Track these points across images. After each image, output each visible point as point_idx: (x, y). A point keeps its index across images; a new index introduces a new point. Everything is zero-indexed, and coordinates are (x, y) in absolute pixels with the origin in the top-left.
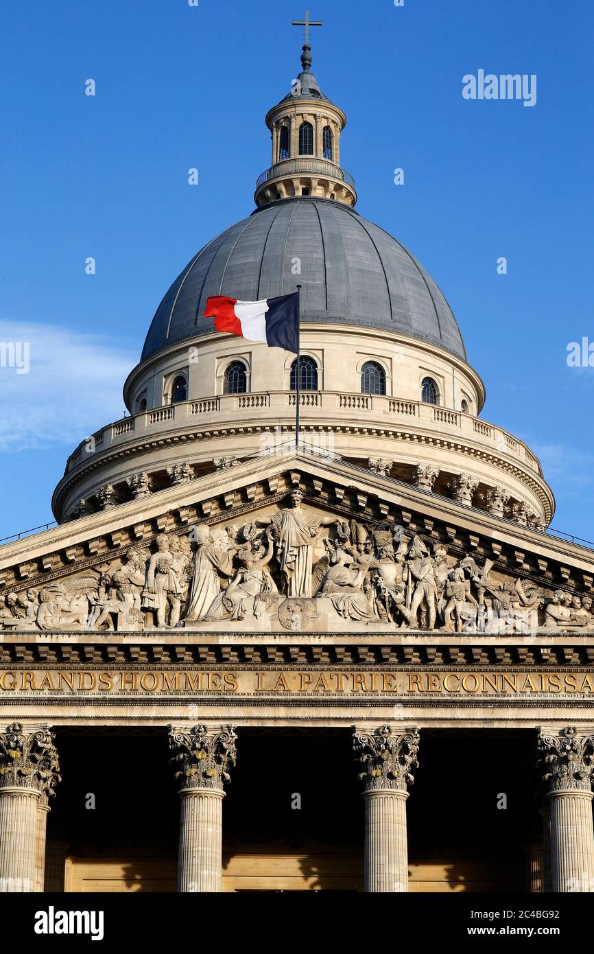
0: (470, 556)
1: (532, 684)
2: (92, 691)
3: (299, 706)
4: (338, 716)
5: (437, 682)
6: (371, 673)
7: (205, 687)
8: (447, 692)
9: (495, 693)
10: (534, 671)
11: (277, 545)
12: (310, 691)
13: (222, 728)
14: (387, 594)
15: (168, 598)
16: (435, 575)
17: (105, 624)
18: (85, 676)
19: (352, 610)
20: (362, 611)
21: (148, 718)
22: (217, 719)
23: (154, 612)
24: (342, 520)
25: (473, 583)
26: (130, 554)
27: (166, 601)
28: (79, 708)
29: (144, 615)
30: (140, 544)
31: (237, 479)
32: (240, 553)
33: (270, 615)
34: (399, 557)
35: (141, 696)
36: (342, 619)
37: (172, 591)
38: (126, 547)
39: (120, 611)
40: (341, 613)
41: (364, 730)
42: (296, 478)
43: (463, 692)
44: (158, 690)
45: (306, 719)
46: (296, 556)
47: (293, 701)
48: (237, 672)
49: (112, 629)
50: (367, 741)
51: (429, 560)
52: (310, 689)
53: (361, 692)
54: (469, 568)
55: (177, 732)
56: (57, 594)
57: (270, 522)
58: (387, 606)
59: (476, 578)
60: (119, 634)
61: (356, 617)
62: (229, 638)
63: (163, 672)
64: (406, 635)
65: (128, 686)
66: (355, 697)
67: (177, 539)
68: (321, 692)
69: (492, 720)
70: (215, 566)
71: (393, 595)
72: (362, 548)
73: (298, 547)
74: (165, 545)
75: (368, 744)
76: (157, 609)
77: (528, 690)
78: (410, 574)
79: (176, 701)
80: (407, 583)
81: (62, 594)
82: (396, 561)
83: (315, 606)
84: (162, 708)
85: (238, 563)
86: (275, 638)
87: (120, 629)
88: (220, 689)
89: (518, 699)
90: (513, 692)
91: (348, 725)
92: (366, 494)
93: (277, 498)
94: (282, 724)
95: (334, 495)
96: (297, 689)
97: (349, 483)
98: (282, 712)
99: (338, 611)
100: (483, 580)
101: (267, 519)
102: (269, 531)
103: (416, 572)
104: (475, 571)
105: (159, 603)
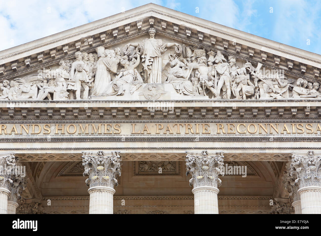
0: (249, 62)
1: (287, 129)
2: (39, 135)
3: (156, 142)
4: (177, 147)
5: (233, 128)
6: (196, 123)
7: (103, 132)
8: (238, 134)
9: (266, 134)
10: (287, 122)
11: (142, 57)
12: (162, 134)
13: (112, 153)
14: (203, 82)
15: (82, 85)
16: (229, 72)
17: (46, 98)
18: (35, 126)
19: (184, 90)
20: (190, 90)
21: (70, 149)
22: (110, 149)
23: (74, 92)
24: (177, 44)
25: (251, 75)
26: (61, 62)
27: (80, 86)
28: (31, 144)
29: (68, 93)
30: (66, 57)
31: (120, 21)
32: (121, 60)
33: (139, 92)
34: (210, 63)
35: (67, 137)
36: (179, 94)
37: (84, 81)
38: (58, 59)
39: (55, 91)
40: (178, 91)
41: (192, 154)
42: (152, 22)
43: (248, 133)
44: (76, 134)
45: (160, 149)
46: (152, 62)
47: (152, 138)
48: (121, 124)
49: (50, 100)
50: (194, 159)
51: (226, 64)
52: (162, 132)
53: (190, 134)
54: (249, 68)
55: (86, 155)
56: (20, 83)
57: (138, 45)
58: (204, 88)
59: (253, 73)
60: (54, 102)
61: (186, 94)
62: (116, 104)
63: (79, 124)
64: (215, 101)
65: (60, 132)
66: (187, 136)
67: (86, 54)
68: (168, 134)
69: (265, 149)
70: (107, 68)
71: (207, 82)
72: (189, 59)
73: (154, 58)
74: (80, 57)
75: (195, 162)
76: (76, 91)
77: (285, 132)
78: (216, 71)
79: (87, 139)
80: (214, 76)
81: (23, 84)
82: (208, 65)
83: (164, 88)
84: (78, 143)
85: (120, 66)
86: (141, 104)
87: (54, 100)
88: (111, 133)
89: (279, 136)
90: (276, 133)
91: (183, 151)
92: (190, 29)
93: (142, 33)
94: (146, 151)
95: (173, 31)
96: (153, 133)
97: (181, 23)
98: (146, 145)
99: (176, 90)
100: (257, 74)
101: (136, 44)
102: (137, 50)
103: (219, 70)
104: (252, 69)
105: (77, 87)
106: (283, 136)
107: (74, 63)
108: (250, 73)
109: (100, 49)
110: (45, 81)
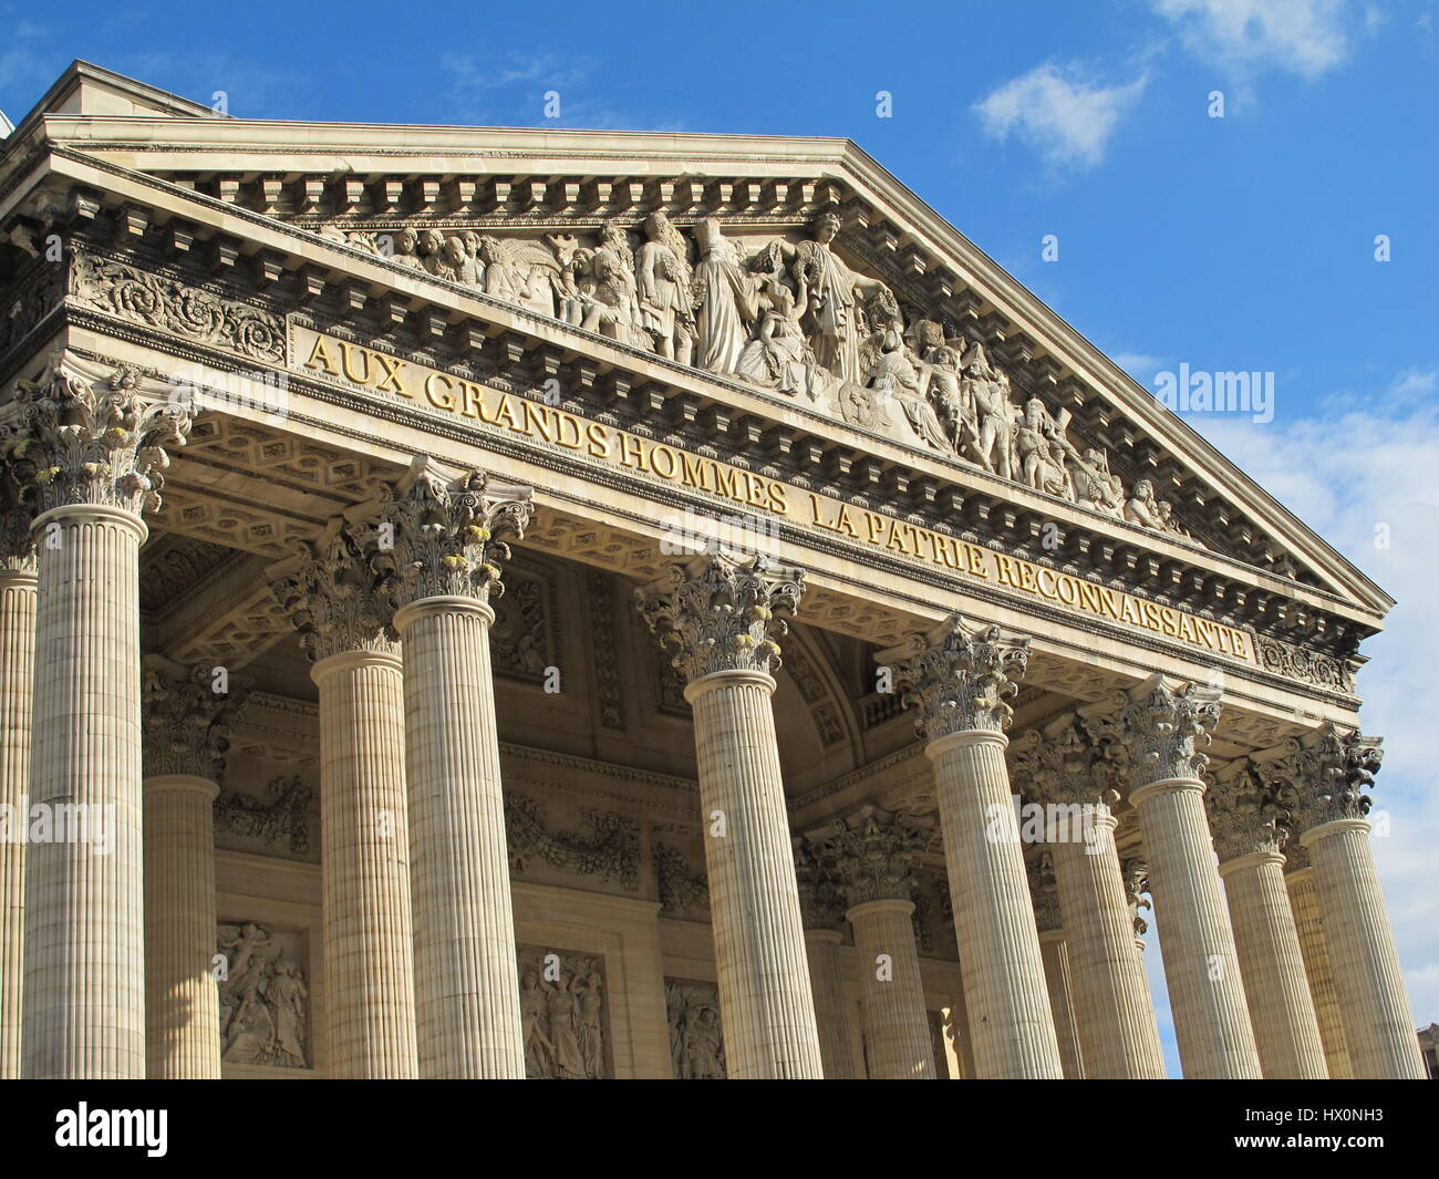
2: (580, 452)
4: (921, 596)
5: (1030, 577)
7: (744, 497)
9: (1095, 613)
10: (1129, 592)
11: (813, 292)
12: (882, 545)
13: (784, 572)
15: (675, 326)
18: (565, 420)
19: (928, 429)
20: (938, 435)
24: (886, 287)
26: (611, 230)
27: (673, 329)
28: (562, 477)
33: (829, 400)
36: (919, 438)
37: (684, 314)
38: (602, 216)
40: (918, 428)
46: (845, 318)
47: (867, 555)
48: (785, 484)
52: (882, 542)
61: (933, 443)
62: (797, 417)
63: (683, 451)
65: (632, 461)
66: (942, 571)
68: (897, 551)
69: (1096, 654)
70: (736, 296)
73: (845, 307)
77: (1128, 618)
78: (973, 400)
80: (971, 413)
83: (884, 406)
86: (856, 438)
92: (925, 255)
93: (799, 220)
94: (852, 591)
95: (875, 244)
96: (865, 539)
97: (909, 229)
98: (851, 570)
99: (913, 424)
100: (1061, 438)
101: (790, 248)
102: (801, 267)
103: (984, 400)
104: (1050, 422)
105: (667, 328)
106: (1127, 627)
107: (652, 249)
108: (1045, 432)
109: (714, 226)
110: (570, 276)
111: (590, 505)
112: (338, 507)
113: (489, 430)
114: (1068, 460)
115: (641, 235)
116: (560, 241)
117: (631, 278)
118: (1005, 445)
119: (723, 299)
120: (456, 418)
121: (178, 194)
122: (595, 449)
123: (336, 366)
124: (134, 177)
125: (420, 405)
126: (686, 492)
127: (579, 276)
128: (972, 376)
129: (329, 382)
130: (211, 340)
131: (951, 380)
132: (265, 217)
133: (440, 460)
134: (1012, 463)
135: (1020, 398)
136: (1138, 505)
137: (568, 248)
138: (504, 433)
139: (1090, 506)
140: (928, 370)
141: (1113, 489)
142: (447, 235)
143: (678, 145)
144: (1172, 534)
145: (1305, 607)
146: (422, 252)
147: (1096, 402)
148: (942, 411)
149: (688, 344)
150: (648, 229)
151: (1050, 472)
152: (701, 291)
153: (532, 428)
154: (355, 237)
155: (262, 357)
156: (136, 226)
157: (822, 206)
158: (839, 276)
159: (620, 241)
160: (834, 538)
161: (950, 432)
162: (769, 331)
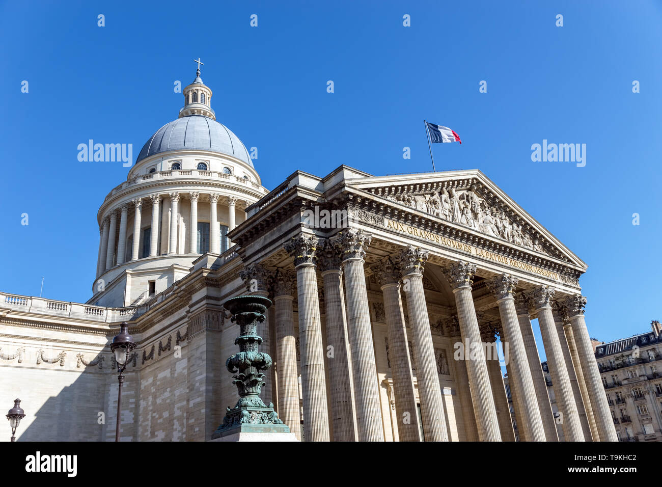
3: (487, 263)
7: (464, 249)
11: (472, 203)
15: (449, 213)
18: (432, 235)
21: (451, 257)
24: (484, 201)
44: (452, 246)
45: (490, 268)
48: (471, 246)
68: (492, 259)
77: (535, 272)
79: (458, 252)
84: (454, 254)
92: (493, 193)
93: (468, 187)
94: (484, 268)
95: (483, 191)
96: (486, 257)
97: (490, 188)
98: (483, 264)
99: (493, 231)
100: (520, 232)
101: (467, 193)
102: (470, 198)
103: (505, 225)
104: (518, 229)
105: (447, 213)
106: (535, 274)
107: (443, 196)
108: (517, 231)
109: (454, 190)
110: (429, 203)
111: (437, 253)
112: (389, 253)
113: (419, 238)
114: (522, 237)
115: (441, 193)
116: (426, 195)
117: (440, 203)
118: (509, 234)
119: (457, 207)
120: (413, 236)
121: (365, 192)
122: (438, 241)
123: (392, 226)
124: (359, 190)
125: (407, 233)
126: (453, 249)
127: (431, 203)
128: (502, 219)
129: (392, 230)
130: (371, 222)
131: (498, 220)
132: (378, 196)
133: (413, 245)
134: (511, 239)
135: (511, 224)
136: (535, 246)
137: (428, 197)
138: (422, 238)
139: (527, 247)
140: (495, 218)
141: (530, 242)
142: (408, 196)
143: (448, 174)
144: (542, 252)
145: (570, 268)
146: (404, 200)
147: (527, 224)
148: (498, 228)
149: (451, 216)
150: (442, 192)
151: (518, 240)
152: (452, 204)
153: (426, 237)
154: (393, 198)
155: (381, 226)
156: (359, 200)
157: (473, 183)
158: (477, 200)
159: (437, 194)
160: (480, 257)
161: (499, 232)
162: (465, 212)
